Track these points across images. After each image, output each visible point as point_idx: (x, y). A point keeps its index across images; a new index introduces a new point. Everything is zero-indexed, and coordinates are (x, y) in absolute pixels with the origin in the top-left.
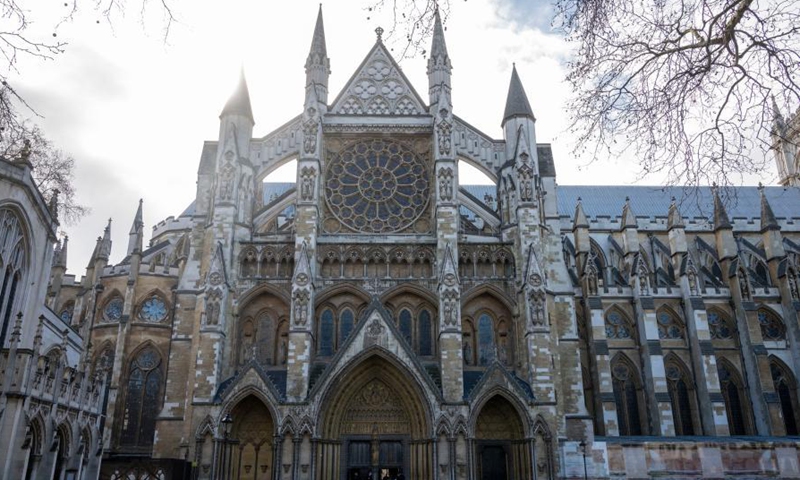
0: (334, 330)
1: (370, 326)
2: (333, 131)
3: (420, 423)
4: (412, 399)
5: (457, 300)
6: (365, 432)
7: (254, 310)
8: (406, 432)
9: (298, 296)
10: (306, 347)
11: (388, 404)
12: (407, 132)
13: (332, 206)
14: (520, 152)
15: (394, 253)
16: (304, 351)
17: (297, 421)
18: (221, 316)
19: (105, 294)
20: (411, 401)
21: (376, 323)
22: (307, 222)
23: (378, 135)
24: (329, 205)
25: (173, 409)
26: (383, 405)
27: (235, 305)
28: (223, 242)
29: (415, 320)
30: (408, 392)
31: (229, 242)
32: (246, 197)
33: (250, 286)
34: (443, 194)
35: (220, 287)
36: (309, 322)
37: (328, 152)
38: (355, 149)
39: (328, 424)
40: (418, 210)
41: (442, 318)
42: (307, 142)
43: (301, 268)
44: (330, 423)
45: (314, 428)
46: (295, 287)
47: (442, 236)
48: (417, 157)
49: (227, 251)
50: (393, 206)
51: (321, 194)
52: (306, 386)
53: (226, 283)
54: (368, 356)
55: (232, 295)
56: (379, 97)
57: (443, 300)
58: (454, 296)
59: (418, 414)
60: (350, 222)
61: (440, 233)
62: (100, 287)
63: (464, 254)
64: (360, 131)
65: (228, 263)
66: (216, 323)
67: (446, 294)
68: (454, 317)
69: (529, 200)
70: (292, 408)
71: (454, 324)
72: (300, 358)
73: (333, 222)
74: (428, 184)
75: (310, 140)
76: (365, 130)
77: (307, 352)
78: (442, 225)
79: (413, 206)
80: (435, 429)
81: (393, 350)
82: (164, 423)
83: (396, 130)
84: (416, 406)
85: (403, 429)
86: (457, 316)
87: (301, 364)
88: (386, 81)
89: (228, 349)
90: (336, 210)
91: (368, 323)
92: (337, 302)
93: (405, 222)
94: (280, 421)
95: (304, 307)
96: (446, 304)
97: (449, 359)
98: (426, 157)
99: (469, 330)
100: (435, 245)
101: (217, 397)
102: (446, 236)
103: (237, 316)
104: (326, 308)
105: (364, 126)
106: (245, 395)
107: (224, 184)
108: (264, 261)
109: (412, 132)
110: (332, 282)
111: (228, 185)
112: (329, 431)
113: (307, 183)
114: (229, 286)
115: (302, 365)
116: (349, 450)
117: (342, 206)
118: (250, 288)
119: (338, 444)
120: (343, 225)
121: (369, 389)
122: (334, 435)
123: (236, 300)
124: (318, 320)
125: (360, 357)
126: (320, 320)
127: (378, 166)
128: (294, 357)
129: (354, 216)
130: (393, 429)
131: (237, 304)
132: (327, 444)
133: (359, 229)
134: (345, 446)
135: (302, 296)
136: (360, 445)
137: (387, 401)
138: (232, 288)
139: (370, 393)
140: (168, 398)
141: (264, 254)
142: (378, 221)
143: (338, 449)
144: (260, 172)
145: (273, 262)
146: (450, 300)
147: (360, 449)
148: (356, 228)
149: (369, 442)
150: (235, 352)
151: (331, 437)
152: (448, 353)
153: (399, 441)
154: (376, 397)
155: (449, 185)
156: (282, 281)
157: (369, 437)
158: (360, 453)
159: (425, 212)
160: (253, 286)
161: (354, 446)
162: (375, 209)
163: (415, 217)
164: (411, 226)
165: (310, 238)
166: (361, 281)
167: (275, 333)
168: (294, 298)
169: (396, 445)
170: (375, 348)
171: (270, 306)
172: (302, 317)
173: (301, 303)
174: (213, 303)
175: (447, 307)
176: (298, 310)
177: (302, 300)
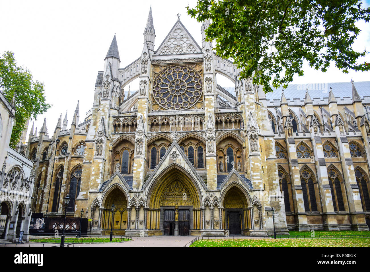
1: (172, 154)
2: (156, 63)
3: (197, 201)
5: (214, 140)
6: (172, 205)
7: (120, 148)
8: (191, 205)
10: (142, 165)
12: (191, 61)
13: (156, 98)
15: (184, 119)
17: (137, 200)
21: (175, 152)
22: (143, 106)
23: (177, 64)
24: (154, 98)
25: (84, 195)
26: (180, 192)
28: (104, 117)
29: (196, 151)
30: (192, 186)
31: (107, 117)
32: (116, 96)
34: (208, 90)
35: (103, 138)
36: (144, 152)
37: (154, 73)
38: (167, 70)
39: (153, 201)
40: (197, 98)
42: (143, 69)
43: (140, 127)
44: (155, 201)
45: (145, 203)
46: (137, 137)
47: (207, 110)
48: (196, 73)
49: (106, 121)
50: (185, 97)
51: (151, 93)
53: (105, 135)
54: (171, 168)
55: (109, 141)
56: (179, 46)
58: (212, 139)
60: (164, 105)
61: (206, 108)
62: (58, 141)
63: (218, 118)
64: (169, 62)
65: (107, 127)
67: (209, 138)
70: (135, 194)
71: (213, 152)
72: (139, 170)
73: (156, 106)
74: (201, 85)
75: (144, 67)
76: (171, 62)
77: (142, 167)
78: (207, 104)
79: (194, 96)
80: (203, 203)
81: (182, 165)
82: (80, 201)
83: (186, 61)
88: (182, 38)
89: (107, 167)
90: (158, 100)
91: (171, 152)
92: (158, 143)
93: (190, 104)
94: (130, 200)
97: (210, 170)
98: (200, 73)
100: (204, 114)
101: (101, 189)
102: (209, 110)
103: (111, 151)
104: (153, 147)
105: (171, 60)
106: (114, 188)
108: (124, 126)
109: (193, 61)
110: (155, 134)
112: (154, 205)
113: (143, 88)
114: (107, 137)
115: (140, 174)
116: (164, 214)
117: (161, 98)
118: (117, 138)
119: (158, 211)
120: (161, 107)
121: (173, 185)
122: (156, 207)
123: (111, 144)
124: (149, 152)
125: (167, 169)
126: (151, 152)
127: (178, 78)
128: (136, 170)
129: (166, 102)
130: (185, 204)
131: (111, 146)
132: (153, 211)
133: (168, 108)
134: (162, 212)
135: (140, 141)
136: (169, 212)
137: (182, 190)
138: (109, 138)
139: (174, 186)
140: (81, 190)
141: (123, 122)
142: (177, 104)
143: (158, 214)
144: (123, 84)
145: (128, 125)
146: (211, 141)
147: (169, 214)
148: (167, 108)
149: (174, 210)
150: (111, 168)
151: (155, 208)
152: (210, 166)
153: (188, 210)
154: (177, 188)
155: (210, 85)
156: (132, 134)
157: (173, 208)
158: (169, 215)
159: (200, 99)
160: (118, 137)
161: (167, 212)
162: (176, 98)
163: (195, 102)
164: (194, 106)
165: (144, 113)
166: (169, 133)
167: (129, 159)
168: (136, 142)
169: (187, 211)
170: (174, 165)
171: (127, 146)
172: (140, 151)
173: (140, 144)
174: (100, 145)
175: (209, 144)
176: (138, 148)
177: (140, 143)
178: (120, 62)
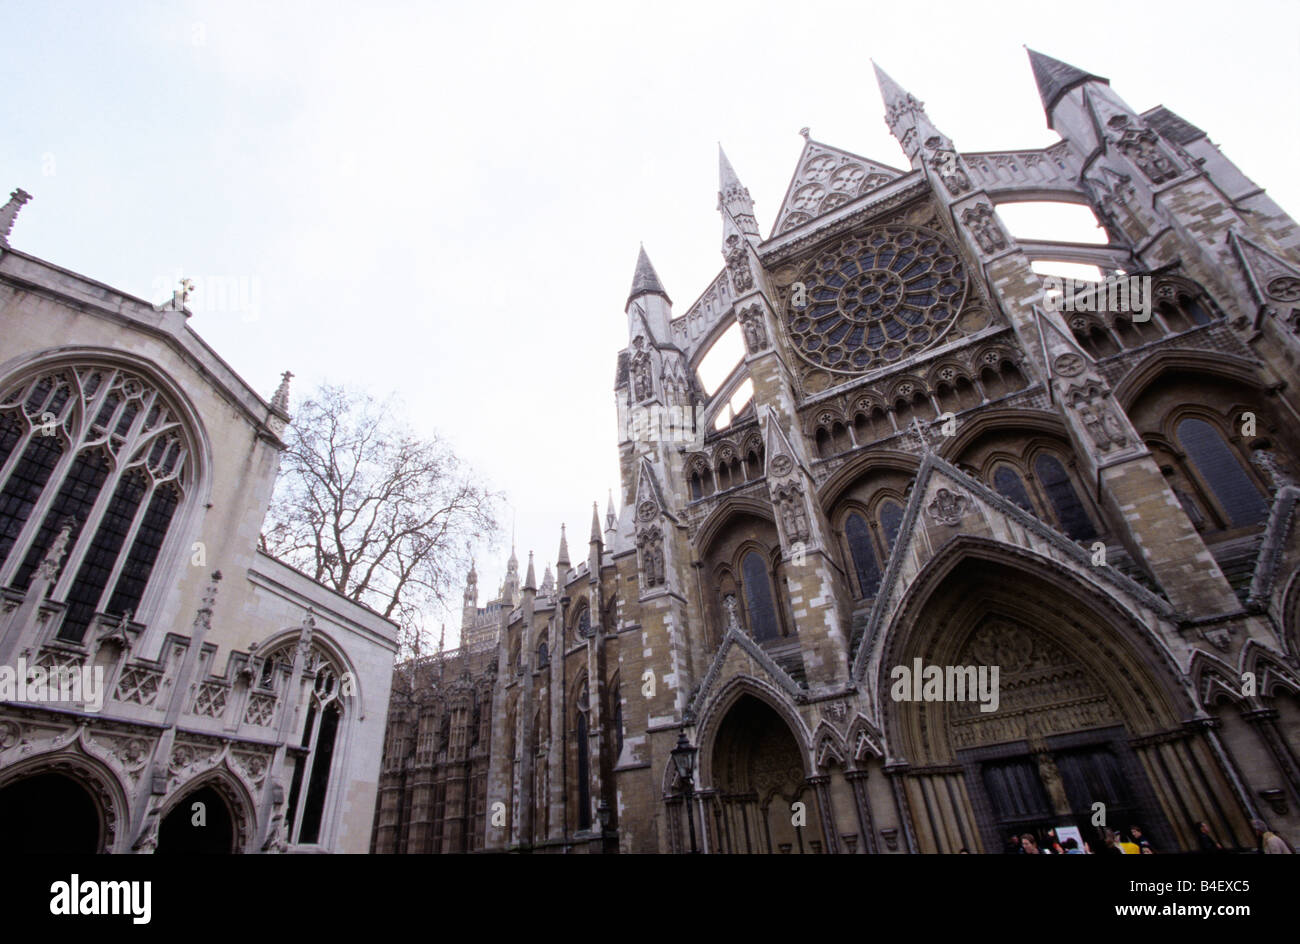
0: (875, 545)
1: (933, 506)
2: (777, 259)
3: (1139, 691)
4: (1093, 638)
5: (1105, 395)
6: (1009, 737)
7: (728, 551)
8: (1110, 721)
9: (783, 495)
10: (821, 581)
11: (1038, 664)
12: (888, 207)
13: (809, 355)
14: (1104, 119)
15: (936, 376)
16: (819, 589)
17: (842, 735)
18: (667, 566)
19: (572, 606)
20: (1092, 645)
21: (944, 495)
22: (768, 380)
23: (846, 234)
24: (803, 356)
25: (638, 748)
26: (1029, 667)
27: (692, 549)
28: (651, 456)
29: (1030, 478)
30: (1076, 625)
31: (660, 454)
32: (676, 389)
33: (707, 511)
34: (986, 242)
35: (657, 523)
36: (816, 532)
37: (779, 288)
38: (818, 266)
39: (916, 730)
40: (954, 301)
41: (1087, 442)
42: (738, 277)
43: (774, 449)
44: (923, 728)
45: (884, 742)
46: (773, 483)
47: (1016, 305)
48: (920, 233)
49: (660, 469)
50: (908, 315)
51: (786, 345)
52: (843, 656)
53: (665, 513)
54: (950, 564)
55: (684, 533)
56: (831, 196)
57: (1072, 406)
58: (1093, 392)
59: (1124, 671)
60: (844, 365)
61: (1008, 304)
62: (566, 601)
63: (1079, 323)
64: (816, 241)
65: (664, 484)
66: (662, 581)
67: (1075, 395)
68: (1114, 431)
69: (1173, 175)
70: (825, 705)
71: (1122, 443)
72: (814, 603)
73: (817, 377)
74: (956, 257)
75: (741, 273)
76: (823, 236)
77: (826, 590)
78: (1005, 287)
79: (942, 299)
80: (1193, 694)
81: (1001, 536)
82: (629, 776)
83: (871, 214)
84: (1110, 653)
85: (1101, 716)
86: (1120, 425)
87: (818, 615)
88: (835, 174)
89: (695, 625)
90: (817, 357)
91: (929, 500)
92: (864, 495)
93: (939, 328)
94: (810, 737)
95: (798, 511)
96: (1084, 413)
97: (1148, 521)
98: (935, 226)
99: (1168, 461)
100: (1009, 332)
101: (686, 711)
102: (1024, 302)
103: (699, 565)
104: (848, 512)
105: (820, 231)
106: (732, 698)
107: (639, 379)
108: (723, 470)
109: (896, 204)
110: (840, 462)
111: (644, 378)
112: (926, 746)
113: (752, 328)
114: (673, 520)
115: (822, 617)
116: (988, 788)
117: (824, 348)
118: (709, 513)
119: (954, 775)
120: (834, 374)
121: (982, 643)
122: (939, 756)
123: (692, 540)
124: (839, 535)
125: (934, 570)
126: (844, 534)
127: (861, 272)
128: (805, 605)
129: (848, 355)
130: (1074, 720)
131: (695, 546)
132: (930, 776)
133: (862, 369)
134: (973, 774)
135: (790, 494)
136: (1009, 771)
137: (1034, 658)
138: (681, 523)
139: (990, 650)
140: (627, 730)
141: (718, 456)
142: (890, 346)
143: (958, 785)
144: (690, 355)
145: (736, 464)
146: (1089, 403)
147: (1012, 782)
148: (857, 370)
149: (1028, 760)
150: (710, 628)
151: (935, 761)
152: (1138, 506)
153: (1104, 747)
154: (1005, 655)
155: (990, 227)
156: (756, 487)
157: (1022, 749)
158: (1015, 790)
159: (969, 299)
160: (713, 509)
161: (997, 775)
162: (879, 331)
163: (954, 313)
164: (953, 328)
165: (779, 401)
166: (894, 441)
167: (770, 579)
168: (777, 503)
169: (1098, 758)
170: (962, 545)
171: (753, 536)
172: (800, 528)
173: (791, 505)
174: (652, 549)
175: (1089, 417)
176: (789, 520)
177: (791, 501)
178: (670, 303)
